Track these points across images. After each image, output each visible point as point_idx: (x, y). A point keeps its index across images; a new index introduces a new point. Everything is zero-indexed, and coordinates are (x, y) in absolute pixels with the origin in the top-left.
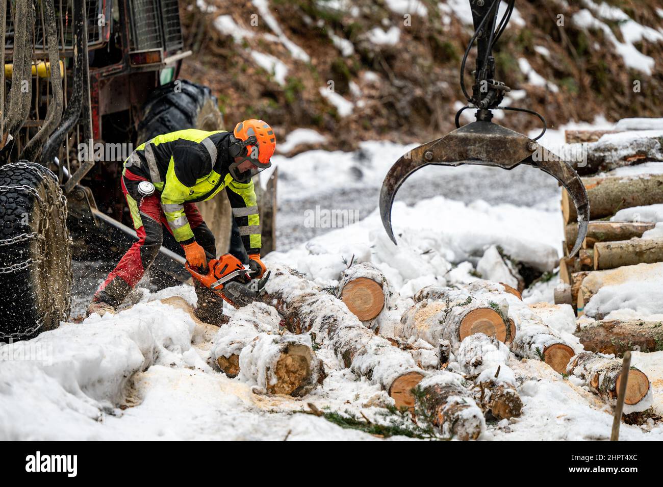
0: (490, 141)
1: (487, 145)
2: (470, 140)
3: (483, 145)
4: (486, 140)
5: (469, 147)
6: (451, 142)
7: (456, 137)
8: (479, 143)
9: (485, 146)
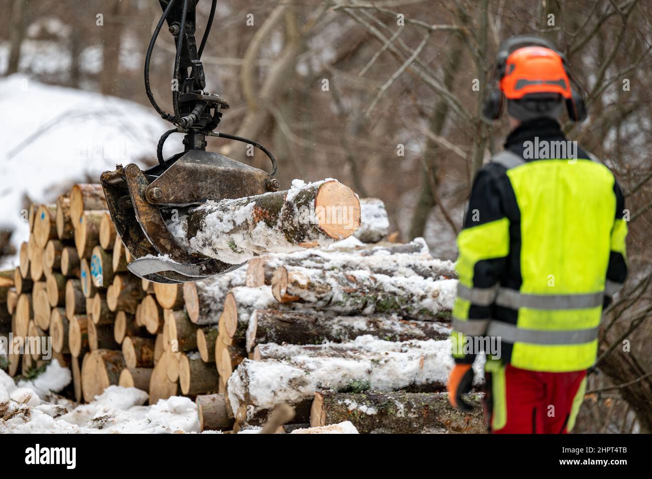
0: (223, 175)
1: (220, 182)
2: (200, 173)
3: (216, 181)
4: (219, 174)
5: (200, 184)
6: (179, 176)
7: (185, 169)
8: (211, 178)
9: (218, 183)
